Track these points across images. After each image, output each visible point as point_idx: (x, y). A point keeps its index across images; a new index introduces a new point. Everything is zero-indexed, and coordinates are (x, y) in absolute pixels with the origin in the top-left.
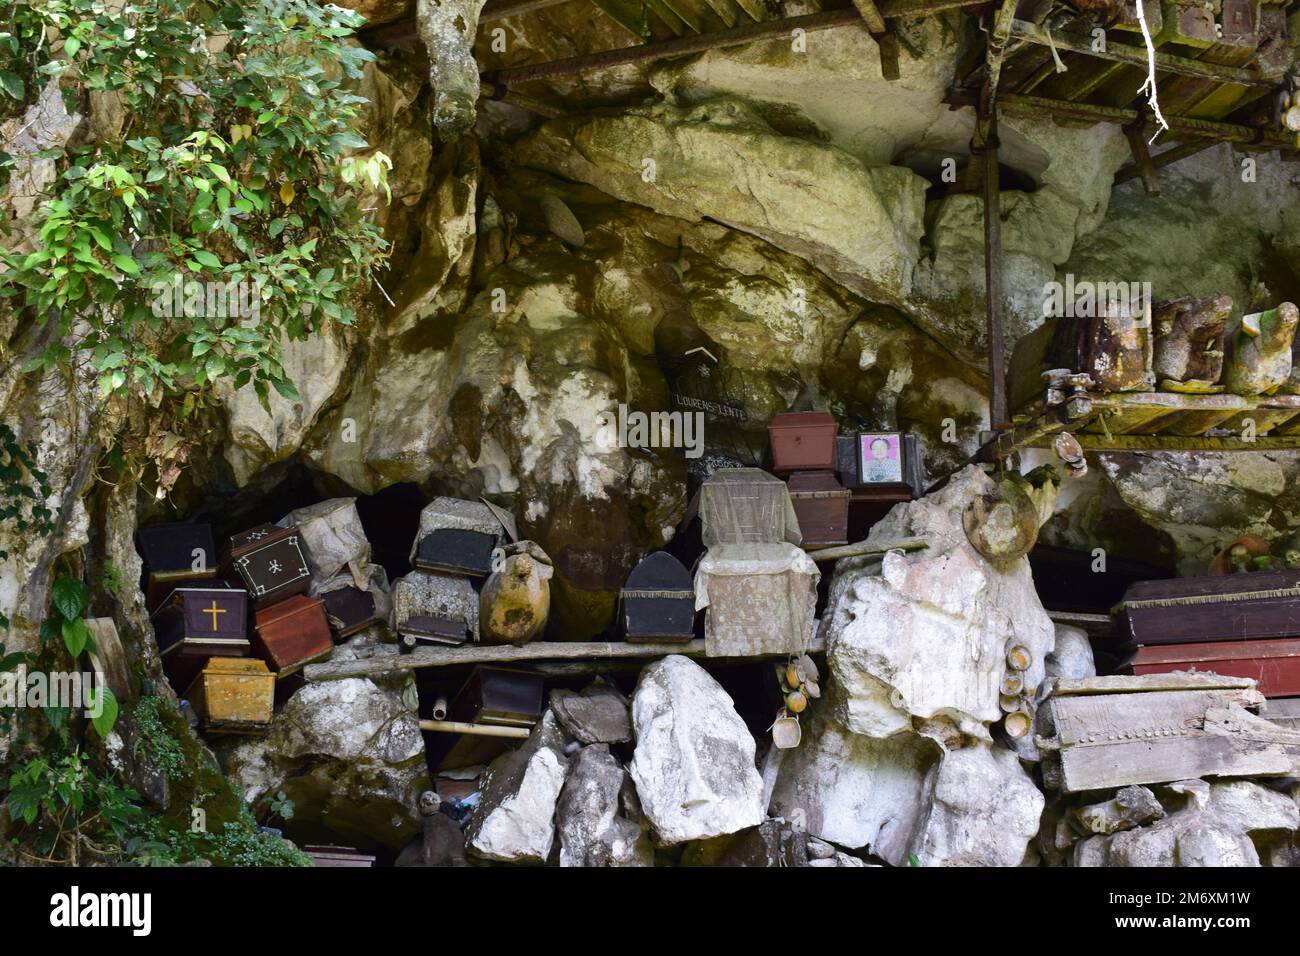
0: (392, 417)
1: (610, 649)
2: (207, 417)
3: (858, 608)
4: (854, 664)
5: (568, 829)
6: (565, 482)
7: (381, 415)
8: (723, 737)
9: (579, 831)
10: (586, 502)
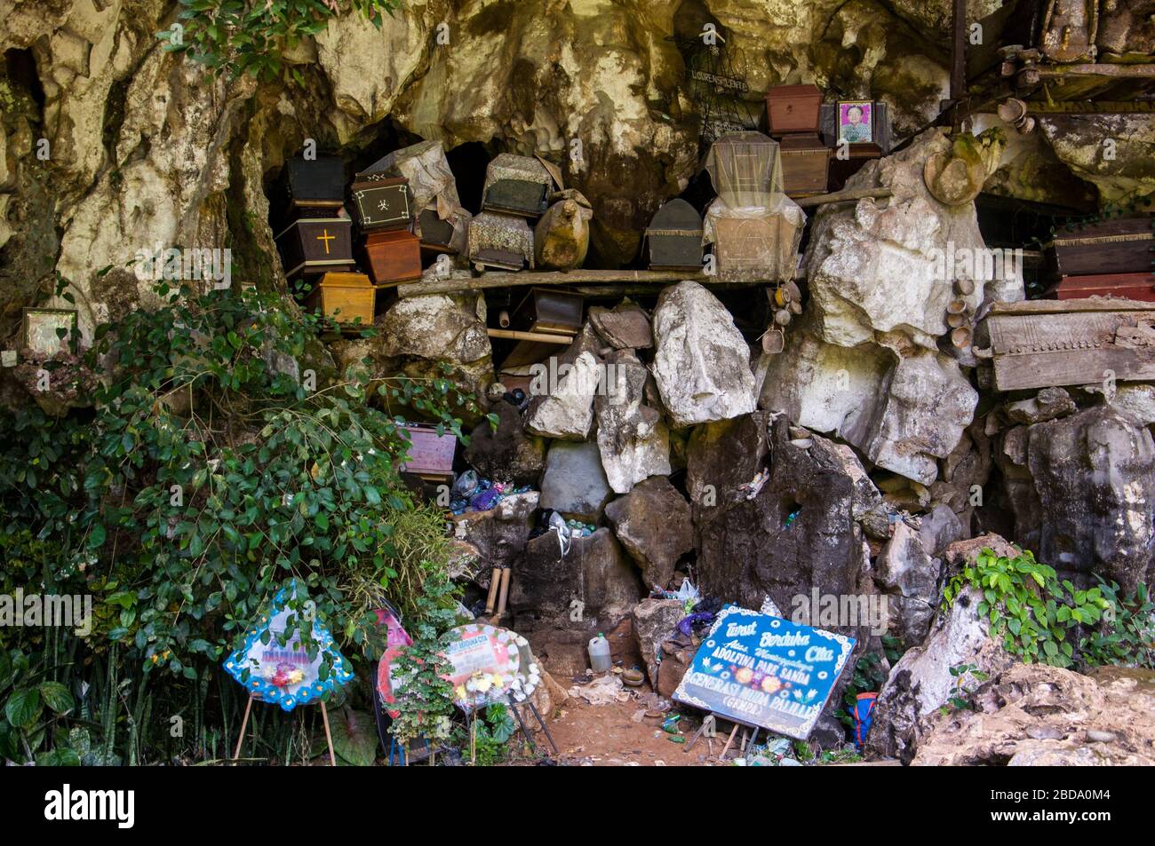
0: (463, 88)
1: (636, 276)
2: (314, 86)
3: (835, 244)
4: (830, 289)
5: (603, 414)
6: (601, 142)
7: (455, 86)
8: (725, 345)
9: (612, 416)
10: (618, 158)
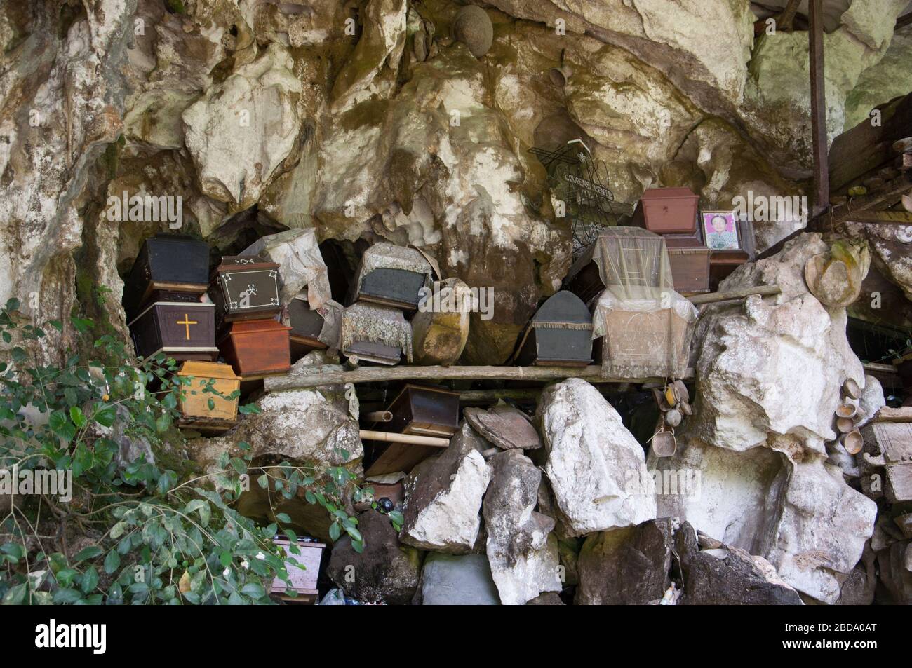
0: (335, 179)
1: (521, 372)
2: (177, 176)
3: (727, 340)
4: (727, 387)
5: (494, 521)
6: (481, 234)
7: (327, 177)
8: (622, 444)
9: (505, 522)
10: (499, 251)
